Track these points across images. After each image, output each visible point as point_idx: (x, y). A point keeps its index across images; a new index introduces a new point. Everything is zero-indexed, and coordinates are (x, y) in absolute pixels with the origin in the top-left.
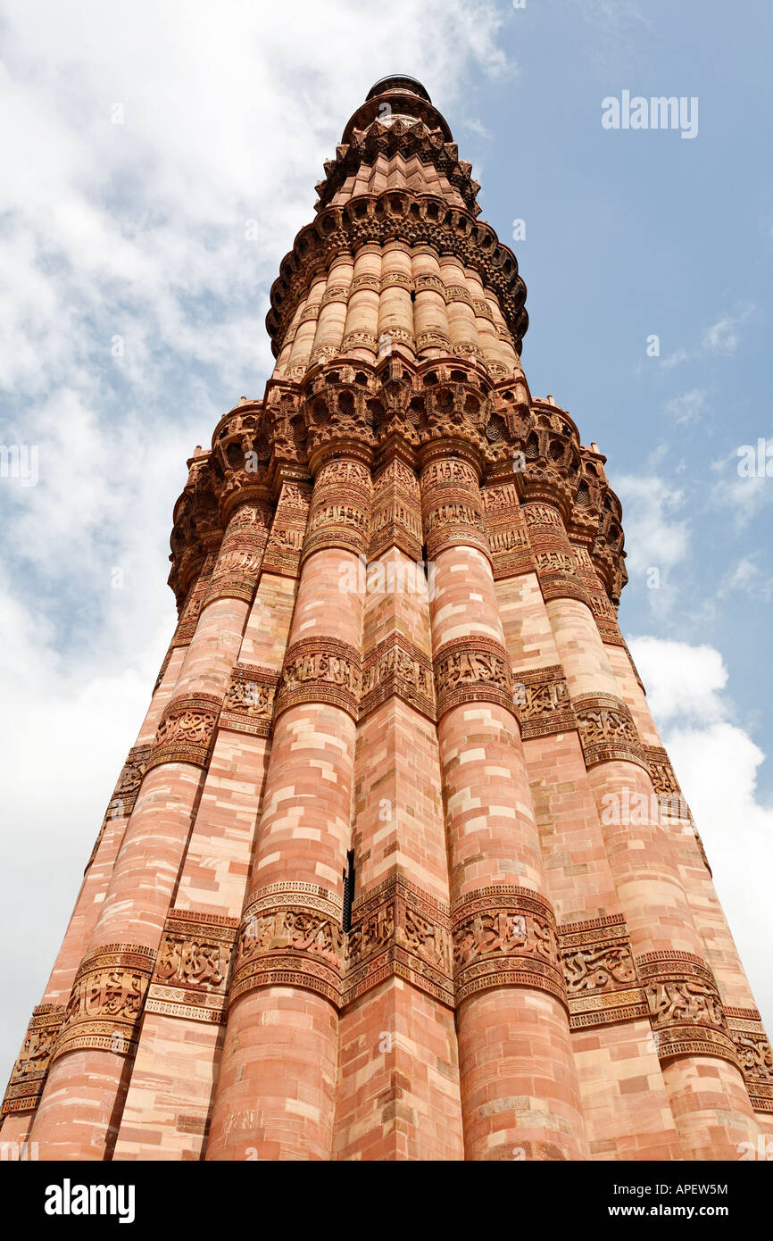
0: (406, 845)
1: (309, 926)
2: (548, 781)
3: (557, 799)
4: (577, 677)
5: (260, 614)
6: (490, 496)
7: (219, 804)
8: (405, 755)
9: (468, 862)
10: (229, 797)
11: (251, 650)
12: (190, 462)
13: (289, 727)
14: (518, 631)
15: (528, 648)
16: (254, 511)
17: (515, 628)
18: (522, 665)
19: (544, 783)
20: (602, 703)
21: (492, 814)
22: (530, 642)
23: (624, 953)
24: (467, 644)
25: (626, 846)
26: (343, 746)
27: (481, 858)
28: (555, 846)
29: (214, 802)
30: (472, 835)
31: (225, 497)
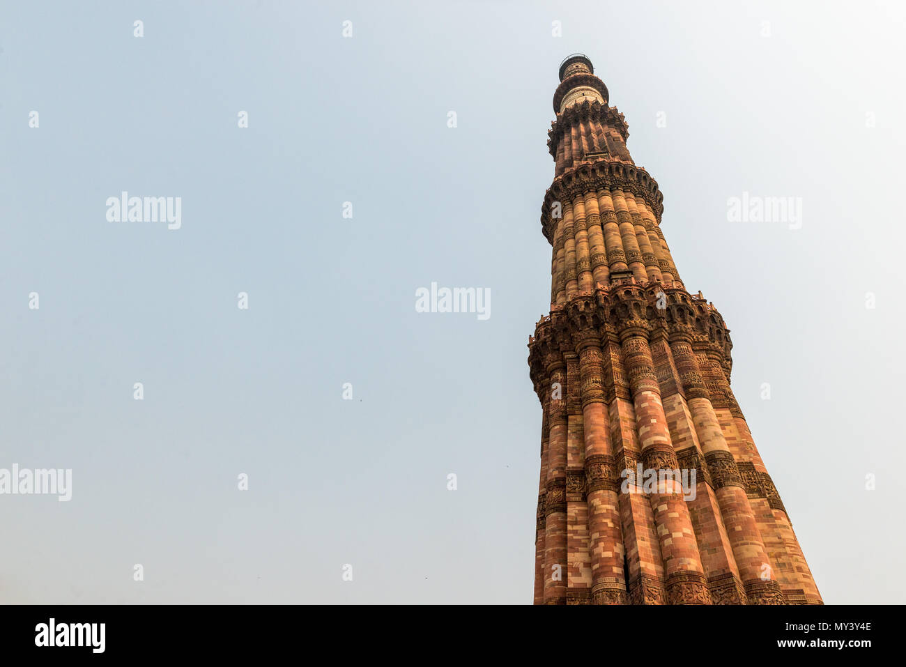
0: (643, 556)
1: (615, 596)
2: (697, 508)
3: (701, 517)
4: (705, 443)
5: (571, 438)
6: (655, 349)
7: (575, 537)
8: (636, 512)
9: (668, 559)
10: (577, 533)
11: (571, 459)
12: (529, 346)
13: (592, 502)
14: (676, 428)
15: (681, 437)
16: (559, 374)
17: (674, 426)
18: (679, 446)
19: (695, 509)
20: (717, 456)
21: (673, 536)
22: (681, 434)
23: (733, 590)
24: (653, 449)
25: (734, 529)
26: (613, 508)
27: (672, 558)
28: (703, 540)
29: (572, 537)
30: (667, 547)
31: (547, 366)
